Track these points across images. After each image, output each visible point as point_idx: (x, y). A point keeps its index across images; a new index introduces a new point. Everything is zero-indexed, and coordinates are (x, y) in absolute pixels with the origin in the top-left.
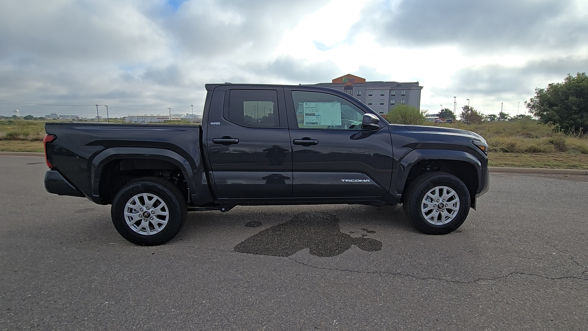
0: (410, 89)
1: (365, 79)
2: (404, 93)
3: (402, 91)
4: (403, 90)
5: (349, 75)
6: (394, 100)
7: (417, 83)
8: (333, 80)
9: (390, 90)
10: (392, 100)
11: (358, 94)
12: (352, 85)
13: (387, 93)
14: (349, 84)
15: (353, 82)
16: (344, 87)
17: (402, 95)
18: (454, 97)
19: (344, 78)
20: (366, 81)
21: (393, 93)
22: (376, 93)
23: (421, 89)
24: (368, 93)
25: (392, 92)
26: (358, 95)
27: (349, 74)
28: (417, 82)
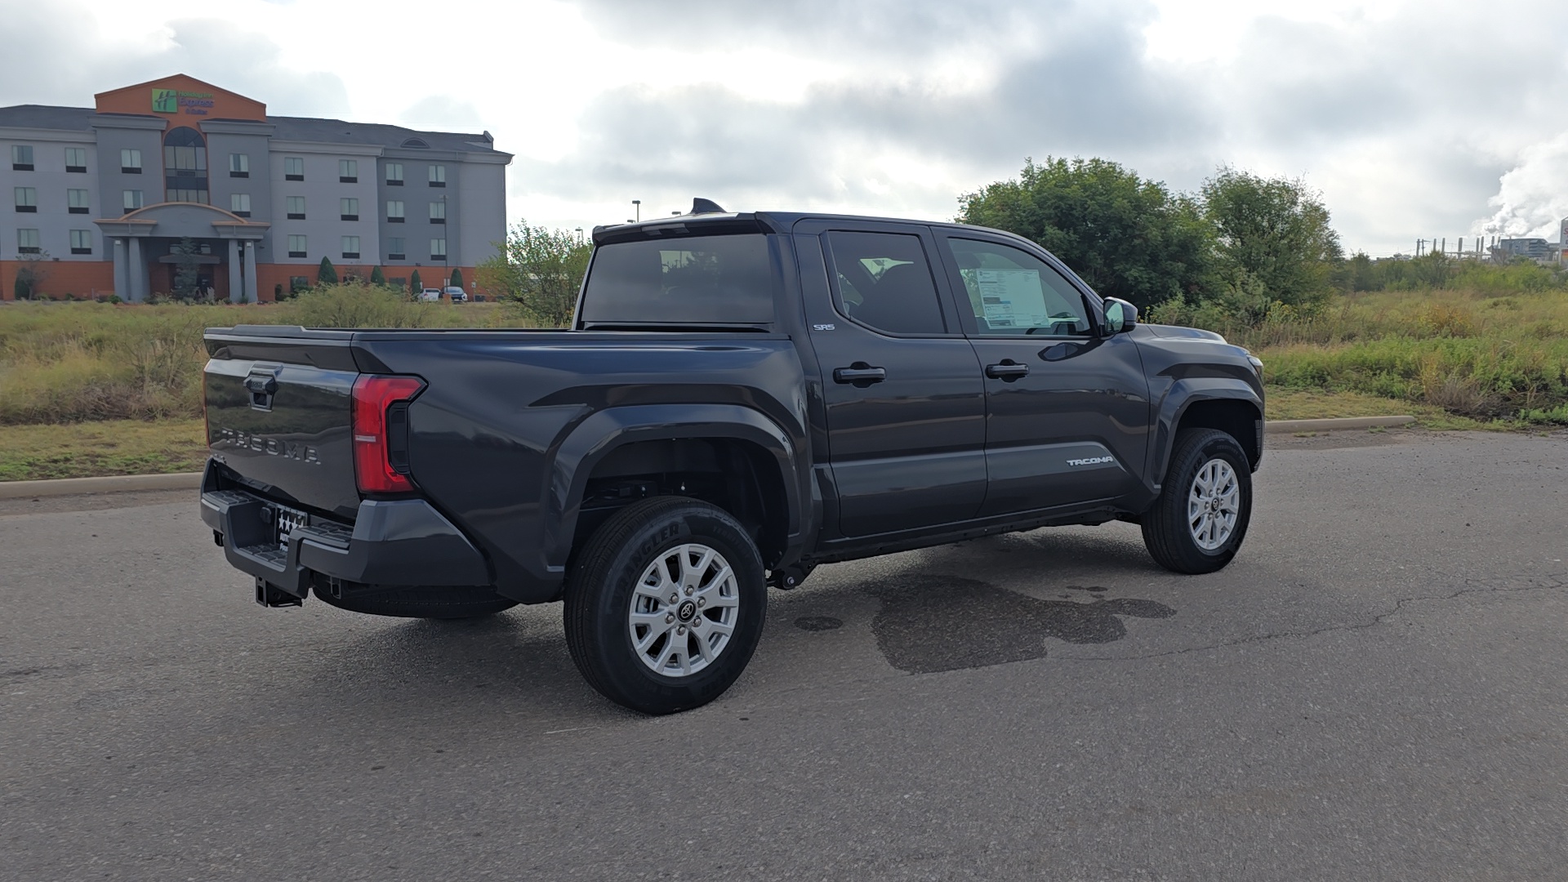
0: (461, 162)
1: (264, 106)
2: (439, 174)
3: (432, 169)
4: (437, 162)
5: (181, 79)
6: (400, 205)
7: (486, 138)
8: (97, 96)
9: (379, 159)
10: (390, 205)
11: (232, 169)
12: (204, 128)
13: (367, 171)
14: (189, 121)
15: (205, 113)
16: (162, 131)
17: (433, 184)
18: (634, 202)
19: (156, 93)
20: (269, 113)
21: (395, 172)
22: (322, 170)
23: (504, 165)
24: (283, 166)
25: (389, 167)
26: (233, 175)
27: (181, 77)
28: (485, 132)
